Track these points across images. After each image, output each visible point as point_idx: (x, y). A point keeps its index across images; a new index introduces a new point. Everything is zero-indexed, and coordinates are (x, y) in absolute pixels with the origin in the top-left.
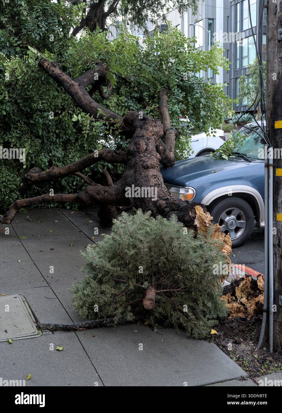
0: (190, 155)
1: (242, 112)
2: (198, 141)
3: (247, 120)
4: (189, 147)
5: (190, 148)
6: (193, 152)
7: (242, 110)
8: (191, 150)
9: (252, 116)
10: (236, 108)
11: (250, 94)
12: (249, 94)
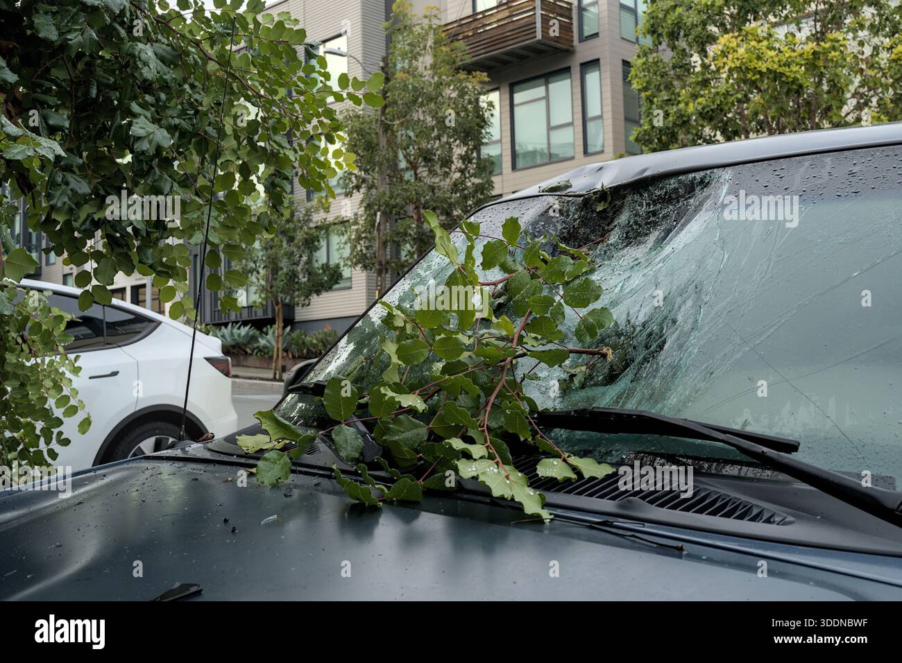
0: (66, 442)
1: (233, 322)
2: (115, 374)
3: (245, 342)
4: (67, 398)
5: (73, 402)
6: (85, 425)
7: (233, 318)
8: (72, 411)
9: (258, 332)
10: (217, 313)
11: (258, 272)
12: (255, 273)
